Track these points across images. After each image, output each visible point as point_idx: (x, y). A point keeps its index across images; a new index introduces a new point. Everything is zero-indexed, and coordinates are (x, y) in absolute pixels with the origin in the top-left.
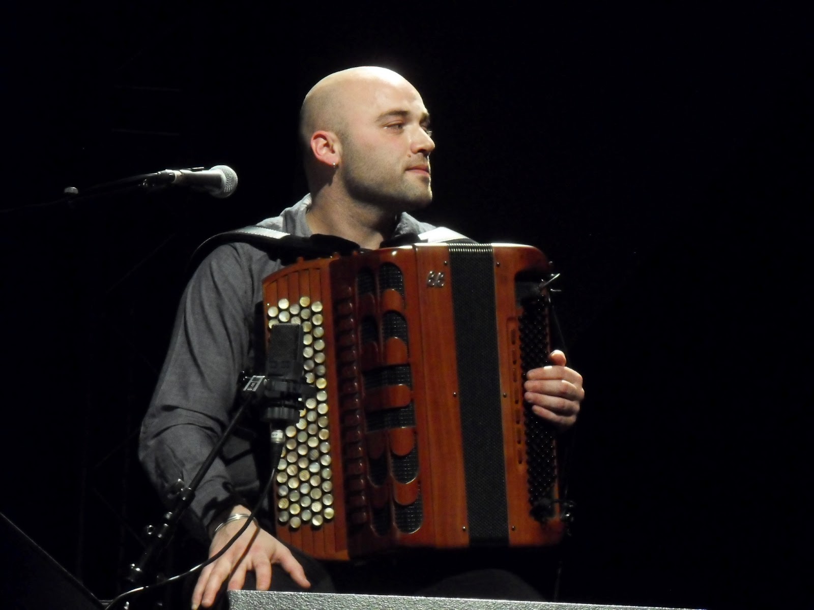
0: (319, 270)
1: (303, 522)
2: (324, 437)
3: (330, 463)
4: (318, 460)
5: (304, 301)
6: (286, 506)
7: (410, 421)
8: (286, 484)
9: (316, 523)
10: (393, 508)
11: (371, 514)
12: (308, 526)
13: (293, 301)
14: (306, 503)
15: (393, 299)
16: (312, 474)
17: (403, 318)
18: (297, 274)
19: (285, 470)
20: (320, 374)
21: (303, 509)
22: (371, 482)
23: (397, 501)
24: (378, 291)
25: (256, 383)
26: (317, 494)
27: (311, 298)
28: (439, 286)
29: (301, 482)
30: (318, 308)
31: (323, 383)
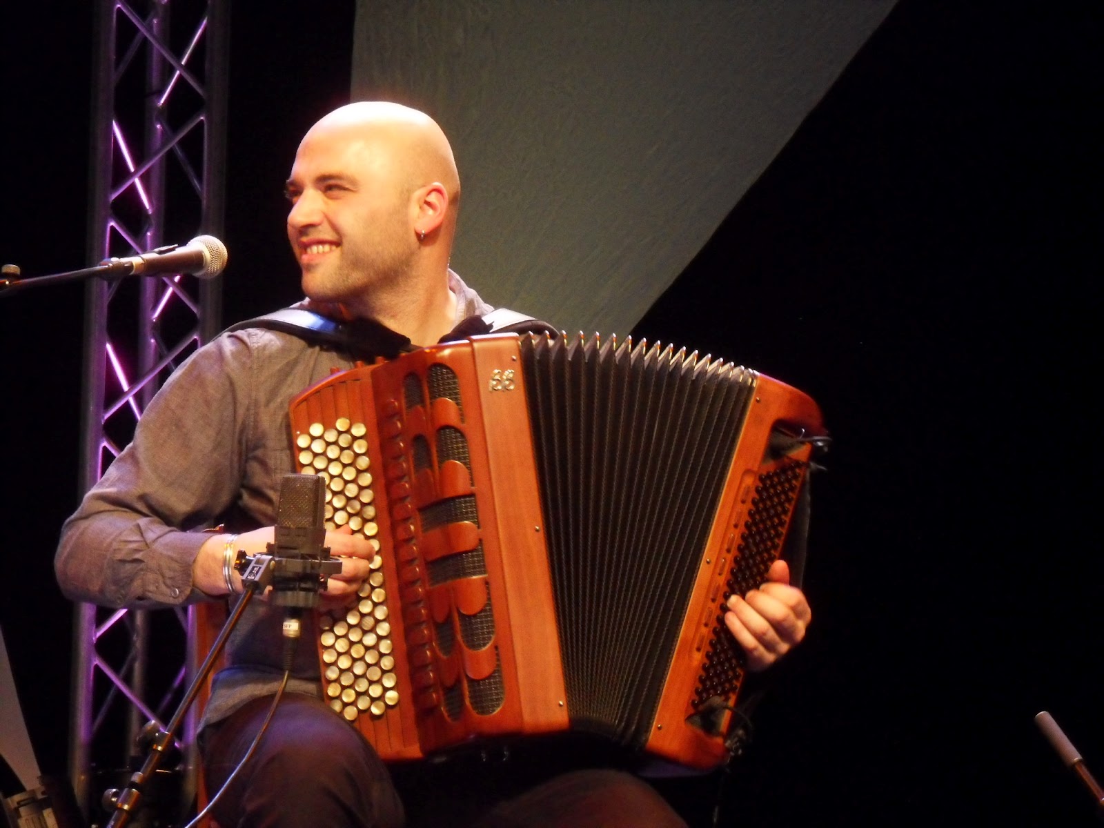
0: (358, 382)
1: (360, 711)
2: (378, 598)
3: (388, 632)
4: (373, 630)
5: (341, 424)
6: (337, 694)
7: (482, 569)
8: (335, 663)
9: (376, 711)
10: (466, 685)
11: (441, 692)
12: (367, 714)
13: (329, 425)
14: (362, 686)
15: (448, 410)
16: (367, 648)
17: (463, 435)
18: (331, 388)
19: (333, 647)
20: (369, 518)
21: (359, 694)
22: (438, 651)
23: (470, 675)
24: (428, 401)
25: (260, 568)
26: (374, 674)
27: (350, 420)
28: (506, 389)
29: (354, 660)
30: (359, 430)
31: (373, 528)
